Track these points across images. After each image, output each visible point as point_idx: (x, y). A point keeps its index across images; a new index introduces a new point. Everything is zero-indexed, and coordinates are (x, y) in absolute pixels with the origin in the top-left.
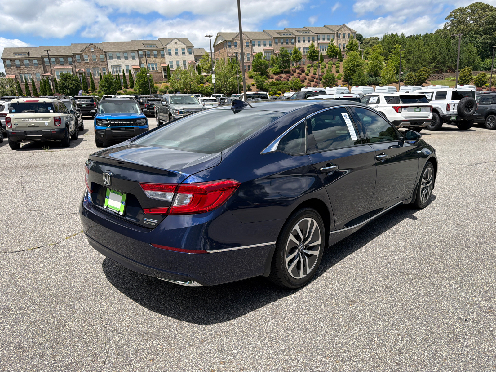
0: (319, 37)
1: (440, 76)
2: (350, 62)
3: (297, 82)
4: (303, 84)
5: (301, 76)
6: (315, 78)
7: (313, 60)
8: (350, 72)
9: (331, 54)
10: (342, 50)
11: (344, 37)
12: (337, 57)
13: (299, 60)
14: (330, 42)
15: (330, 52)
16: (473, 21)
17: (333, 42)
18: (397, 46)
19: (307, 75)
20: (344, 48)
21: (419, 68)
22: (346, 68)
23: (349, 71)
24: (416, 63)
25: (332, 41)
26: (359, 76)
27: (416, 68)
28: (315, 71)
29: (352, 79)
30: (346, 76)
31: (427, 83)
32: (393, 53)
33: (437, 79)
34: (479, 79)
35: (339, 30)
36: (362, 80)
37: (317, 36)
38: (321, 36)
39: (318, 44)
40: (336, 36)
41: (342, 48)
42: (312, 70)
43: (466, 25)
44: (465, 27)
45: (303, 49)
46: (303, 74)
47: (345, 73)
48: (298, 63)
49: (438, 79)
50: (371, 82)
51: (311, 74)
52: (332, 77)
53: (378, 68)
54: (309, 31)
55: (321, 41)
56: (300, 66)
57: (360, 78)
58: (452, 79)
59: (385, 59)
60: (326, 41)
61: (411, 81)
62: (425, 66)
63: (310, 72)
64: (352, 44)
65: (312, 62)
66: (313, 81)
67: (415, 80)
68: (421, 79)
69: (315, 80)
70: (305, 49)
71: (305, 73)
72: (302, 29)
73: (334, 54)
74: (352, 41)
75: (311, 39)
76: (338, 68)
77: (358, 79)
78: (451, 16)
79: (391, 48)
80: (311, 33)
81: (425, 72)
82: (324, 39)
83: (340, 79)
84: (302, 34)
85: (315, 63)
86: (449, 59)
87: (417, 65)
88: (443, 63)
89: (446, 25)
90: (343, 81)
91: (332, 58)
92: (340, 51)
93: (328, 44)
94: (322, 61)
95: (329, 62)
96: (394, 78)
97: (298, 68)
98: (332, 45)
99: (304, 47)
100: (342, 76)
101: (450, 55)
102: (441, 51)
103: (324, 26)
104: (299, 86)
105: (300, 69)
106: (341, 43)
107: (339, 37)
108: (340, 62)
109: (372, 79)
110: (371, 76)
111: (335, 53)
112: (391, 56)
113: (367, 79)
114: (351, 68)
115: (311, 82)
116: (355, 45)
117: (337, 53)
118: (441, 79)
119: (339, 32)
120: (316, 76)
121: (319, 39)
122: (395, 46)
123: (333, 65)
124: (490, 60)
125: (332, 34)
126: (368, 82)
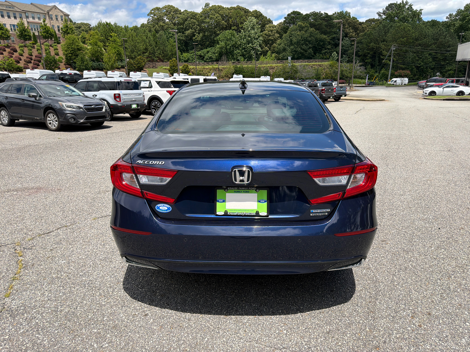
0: (27, 15)
1: (154, 65)
2: (70, 45)
3: (11, 62)
4: (18, 65)
5: (14, 56)
6: (32, 60)
7: (26, 40)
8: (72, 56)
9: (46, 35)
10: (57, 32)
11: (57, 19)
12: (53, 39)
13: (6, 37)
14: (42, 21)
15: (44, 32)
16: (169, 20)
17: (46, 23)
18: (113, 34)
19: (22, 55)
20: (59, 30)
21: (136, 57)
22: (66, 51)
23: (70, 55)
24: (132, 51)
25: (44, 21)
26: (83, 61)
27: (134, 57)
28: (31, 51)
29: (75, 63)
30: (67, 59)
31: (144, 70)
32: (110, 41)
33: (151, 67)
34: (184, 69)
35: (50, 10)
36: (86, 64)
37: (25, 13)
38: (30, 15)
39: (28, 22)
40: (47, 16)
41: (56, 29)
42: (26, 51)
43: (164, 23)
44: (164, 24)
45: (9, 26)
46: (16, 54)
47: (66, 57)
48: (6, 41)
49: (153, 68)
50: (95, 67)
51: (26, 55)
52: (53, 59)
53: (99, 54)
54: (13, 6)
55: (31, 20)
56: (9, 44)
57: (83, 62)
58: (163, 68)
59: (104, 46)
60: (37, 20)
61: (131, 67)
62: (140, 55)
63: (24, 52)
64: (67, 27)
65: (23, 41)
66: (31, 63)
67: (135, 67)
68: (139, 66)
69: (32, 61)
70: (12, 27)
71: (18, 53)
72: (3, 2)
73: (48, 35)
74: (67, 24)
75: (18, 15)
76: (57, 51)
77: (81, 63)
78: (151, 13)
79: (108, 36)
80: (16, 8)
81: (142, 60)
82: (33, 18)
83: (62, 62)
84: (5, 9)
85: (28, 43)
86: (157, 50)
87: (134, 53)
88: (154, 53)
89: (148, 20)
90: (65, 64)
91: (47, 40)
92: (55, 32)
93: (40, 24)
94: (36, 42)
95: (45, 43)
96: (117, 64)
97: (8, 47)
98: (45, 25)
99: (10, 23)
100: (63, 59)
101: (158, 48)
102: (150, 43)
103: (31, 4)
104: (15, 67)
105: (11, 48)
106: (56, 25)
107: (52, 18)
108: (57, 45)
109: (95, 64)
110: (93, 61)
111: (50, 34)
112: (109, 43)
113: (91, 64)
114: (72, 52)
115: (28, 63)
116: (71, 29)
117: (52, 35)
118: (155, 67)
119: (50, 13)
120: (33, 57)
121: (27, 17)
122: (111, 34)
123: (50, 47)
124: (186, 54)
125: (42, 14)
126: (91, 66)
